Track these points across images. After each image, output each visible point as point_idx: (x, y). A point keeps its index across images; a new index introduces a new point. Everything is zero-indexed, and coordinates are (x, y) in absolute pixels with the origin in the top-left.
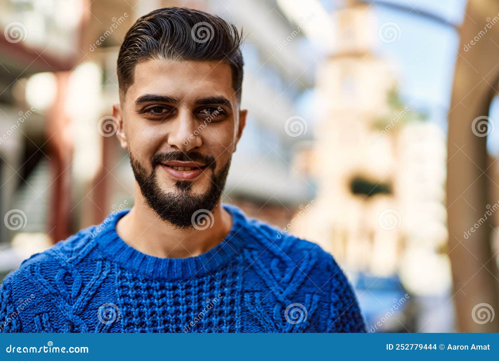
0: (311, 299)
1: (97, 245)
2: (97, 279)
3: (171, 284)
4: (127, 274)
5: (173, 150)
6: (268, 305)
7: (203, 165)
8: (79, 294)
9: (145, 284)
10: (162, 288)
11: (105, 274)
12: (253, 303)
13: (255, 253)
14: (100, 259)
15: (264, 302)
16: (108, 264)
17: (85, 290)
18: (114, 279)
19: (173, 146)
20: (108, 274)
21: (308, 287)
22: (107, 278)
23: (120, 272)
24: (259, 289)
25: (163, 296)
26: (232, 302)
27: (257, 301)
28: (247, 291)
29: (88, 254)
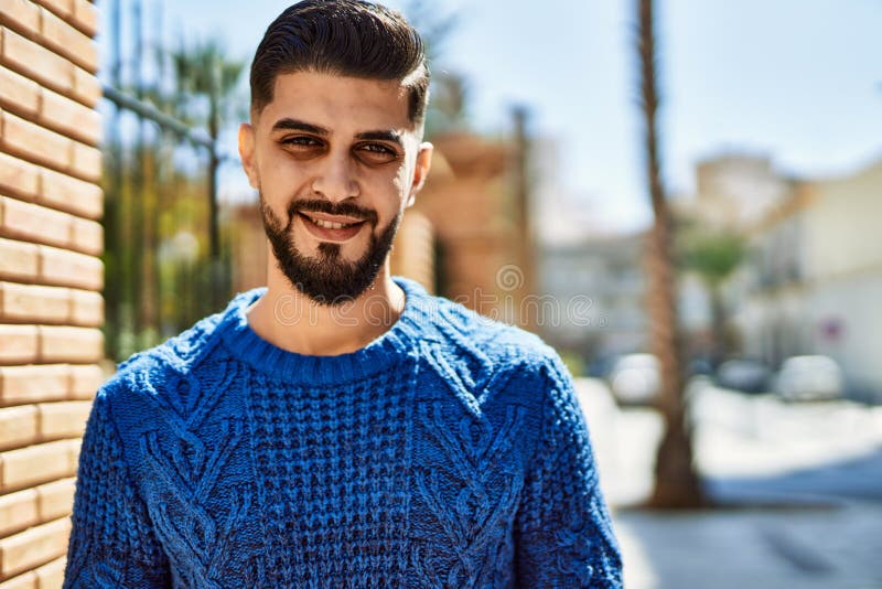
0: (515, 412)
1: (222, 341)
2: (220, 385)
3: (318, 391)
4: (258, 378)
5: (318, 198)
6: (452, 418)
7: (360, 220)
8: (197, 404)
9: (283, 391)
10: (306, 396)
11: (230, 378)
12: (430, 416)
13: (435, 346)
14: (225, 360)
15: (446, 414)
16: (234, 364)
17: (204, 400)
18: (241, 384)
19: (317, 193)
20: (234, 378)
21: (510, 395)
22: (233, 383)
23: (249, 376)
24: (439, 396)
25: (307, 406)
26: (401, 415)
27: (437, 413)
28: (422, 400)
29: (209, 355)
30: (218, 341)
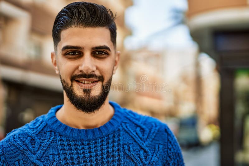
0: (159, 147)
1: (47, 124)
2: (48, 141)
3: (87, 142)
4: (63, 138)
5: (81, 73)
6: (137, 150)
7: (97, 80)
8: (39, 149)
9: (73, 143)
11: (52, 138)
12: (129, 150)
13: (127, 125)
14: (49, 131)
15: (134, 149)
16: (53, 133)
17: (42, 147)
18: (57, 141)
19: (81, 71)
20: (53, 138)
21: (157, 140)
22: (53, 140)
23: (59, 137)
24: (131, 143)
25: (83, 148)
26: (118, 150)
27: (131, 149)
28: (125, 144)
29: (42, 129)
30: (45, 124)
